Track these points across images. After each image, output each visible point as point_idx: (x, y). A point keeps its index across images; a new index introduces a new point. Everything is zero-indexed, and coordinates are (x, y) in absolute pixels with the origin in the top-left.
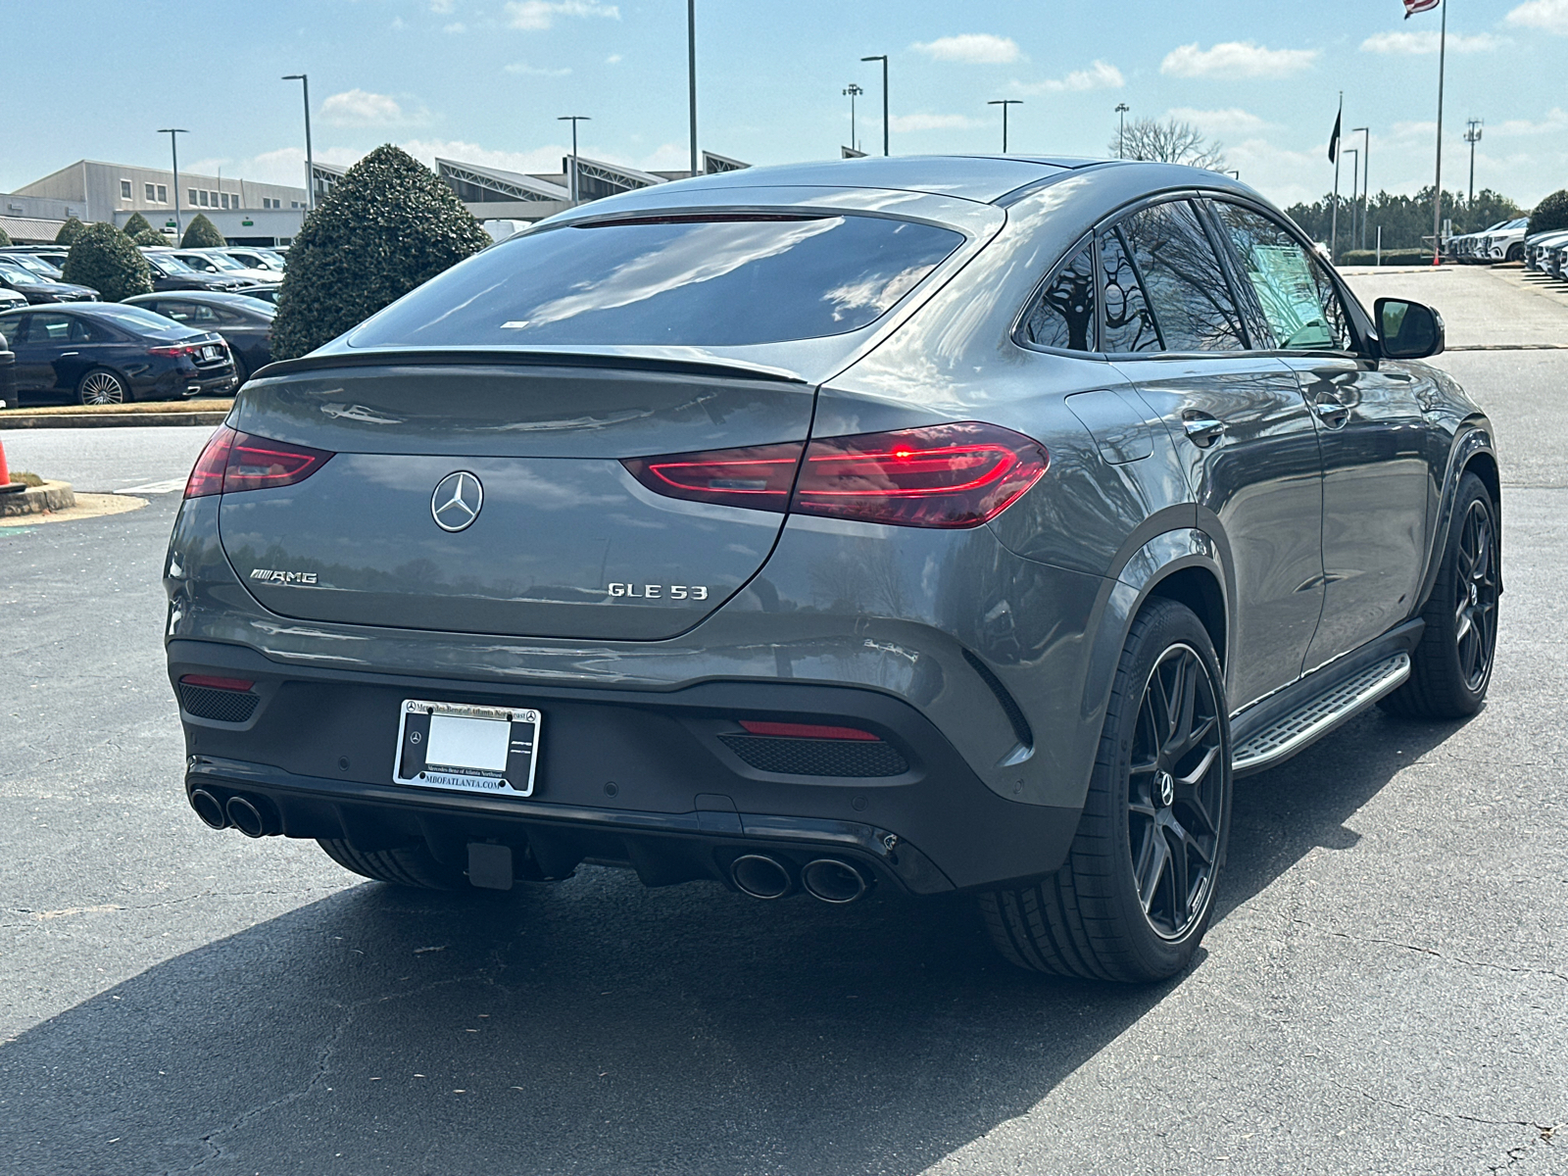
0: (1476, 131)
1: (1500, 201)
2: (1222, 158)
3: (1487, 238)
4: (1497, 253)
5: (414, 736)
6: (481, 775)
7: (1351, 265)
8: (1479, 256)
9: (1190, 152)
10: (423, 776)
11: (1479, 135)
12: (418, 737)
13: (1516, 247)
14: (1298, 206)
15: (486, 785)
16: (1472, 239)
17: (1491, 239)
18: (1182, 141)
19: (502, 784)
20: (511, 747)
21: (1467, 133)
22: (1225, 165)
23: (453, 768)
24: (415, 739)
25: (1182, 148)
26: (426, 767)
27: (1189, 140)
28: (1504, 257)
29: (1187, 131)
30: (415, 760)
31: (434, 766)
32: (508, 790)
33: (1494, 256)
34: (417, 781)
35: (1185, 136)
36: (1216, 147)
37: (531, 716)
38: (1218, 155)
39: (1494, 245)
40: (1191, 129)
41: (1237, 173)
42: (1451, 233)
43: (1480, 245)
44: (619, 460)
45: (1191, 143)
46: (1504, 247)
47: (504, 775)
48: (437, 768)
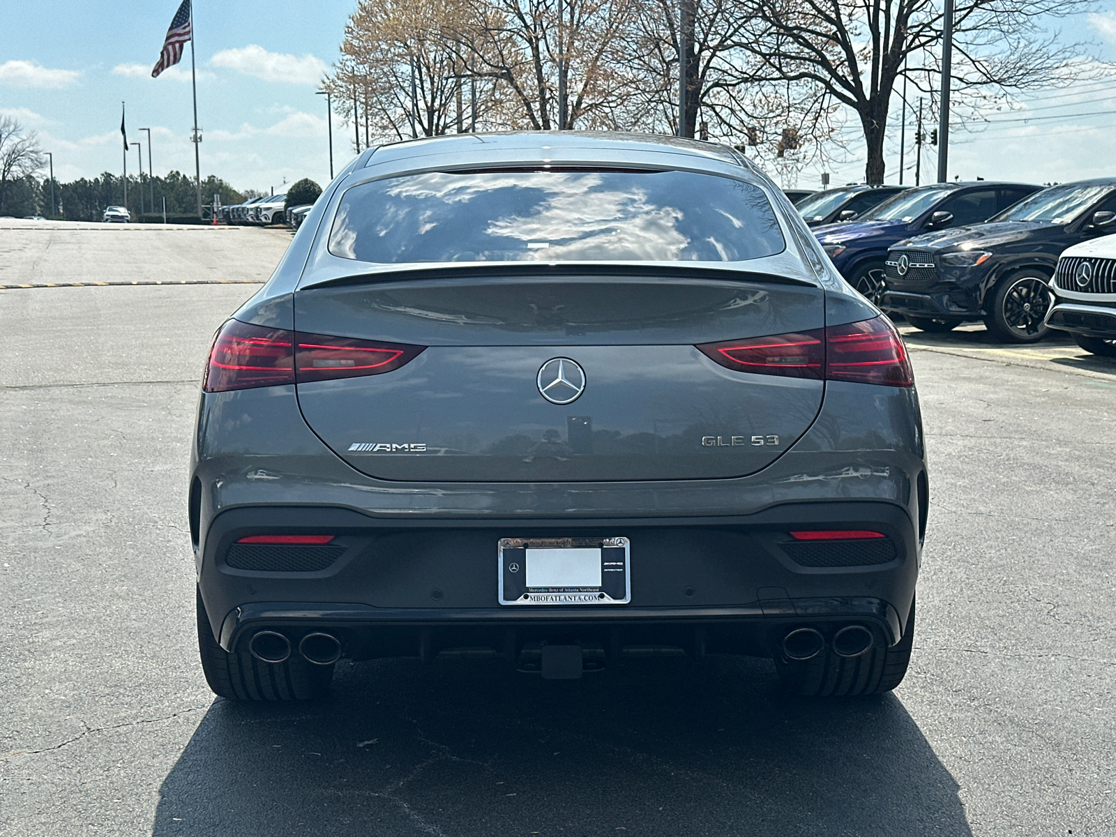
0: (199, 135)
1: (222, 184)
2: (37, 143)
3: (257, 208)
4: (266, 218)
5: (512, 567)
6: (580, 591)
7: (146, 223)
8: (251, 220)
9: (12, 137)
10: (526, 597)
11: (201, 138)
12: (516, 567)
13: (278, 215)
14: (82, 179)
15: (587, 598)
16: (243, 209)
17: (261, 209)
18: (7, 129)
19: (602, 596)
20: (603, 567)
21: (192, 136)
22: (40, 148)
23: (553, 588)
24: (514, 568)
25: (7, 134)
26: (528, 590)
27: (12, 128)
28: (270, 221)
29: (9, 122)
30: (517, 585)
31: (534, 588)
32: (608, 600)
33: (264, 220)
34: (521, 601)
35: (8, 126)
36: (33, 134)
37: (620, 542)
38: (34, 141)
39: (264, 213)
40: (13, 120)
41: (51, 154)
42: (220, 203)
43: (251, 212)
44: (694, 345)
45: (14, 131)
46: (270, 214)
47: (600, 589)
48: (538, 590)
